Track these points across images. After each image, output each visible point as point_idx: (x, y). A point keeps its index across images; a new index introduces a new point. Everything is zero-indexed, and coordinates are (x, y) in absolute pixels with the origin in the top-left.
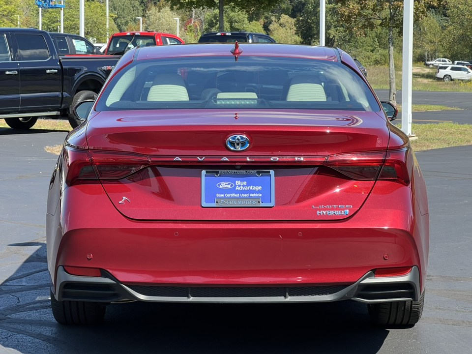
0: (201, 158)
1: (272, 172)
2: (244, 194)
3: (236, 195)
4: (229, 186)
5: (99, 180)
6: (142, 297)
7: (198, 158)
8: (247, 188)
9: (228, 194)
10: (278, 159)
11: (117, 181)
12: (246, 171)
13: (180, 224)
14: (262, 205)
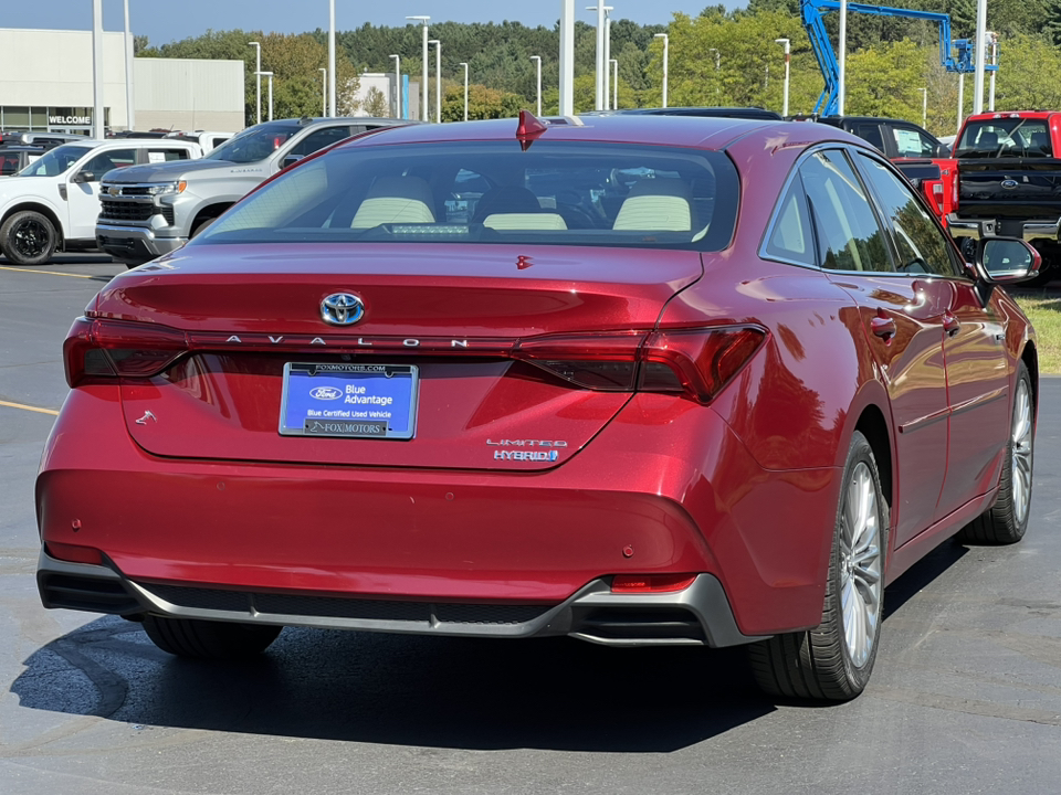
0: (275, 338)
1: (414, 369)
2: (360, 411)
3: (344, 414)
4: (332, 396)
5: (118, 376)
6: (164, 605)
7: (271, 338)
8: (365, 400)
9: (329, 410)
10: (417, 342)
11: (146, 380)
12: (366, 367)
13: (229, 467)
14: (389, 434)
